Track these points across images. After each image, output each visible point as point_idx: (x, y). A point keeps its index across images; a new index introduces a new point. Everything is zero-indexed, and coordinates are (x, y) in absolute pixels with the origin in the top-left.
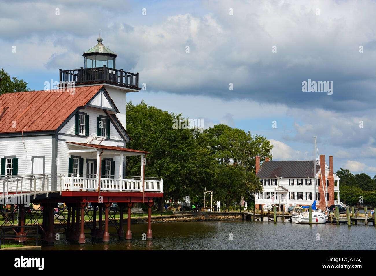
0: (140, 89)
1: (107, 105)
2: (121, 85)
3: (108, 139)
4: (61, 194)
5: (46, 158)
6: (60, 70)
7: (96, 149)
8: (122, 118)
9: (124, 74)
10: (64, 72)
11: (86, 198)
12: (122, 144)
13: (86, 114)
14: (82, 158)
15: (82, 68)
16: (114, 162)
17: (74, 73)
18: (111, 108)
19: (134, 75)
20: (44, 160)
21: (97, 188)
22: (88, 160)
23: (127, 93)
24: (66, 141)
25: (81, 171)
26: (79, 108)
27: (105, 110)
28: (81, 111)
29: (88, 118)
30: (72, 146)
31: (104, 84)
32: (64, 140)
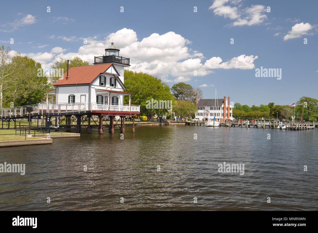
0: (130, 65)
1: (114, 72)
2: (121, 63)
3: (115, 88)
4: (91, 112)
5: (86, 96)
6: (95, 57)
7: (107, 92)
8: (122, 78)
9: (123, 59)
10: (96, 57)
11: (103, 113)
12: (122, 90)
13: (104, 76)
14: (103, 96)
15: (104, 56)
16: (118, 98)
17: (100, 58)
18: (116, 74)
19: (127, 59)
20: (85, 97)
21: (108, 109)
22: (105, 97)
23: (124, 67)
24: (95, 88)
25: (102, 102)
26: (101, 74)
27: (114, 75)
28: (102, 75)
29: (105, 78)
30: (97, 90)
31: (113, 63)
32: (94, 88)
